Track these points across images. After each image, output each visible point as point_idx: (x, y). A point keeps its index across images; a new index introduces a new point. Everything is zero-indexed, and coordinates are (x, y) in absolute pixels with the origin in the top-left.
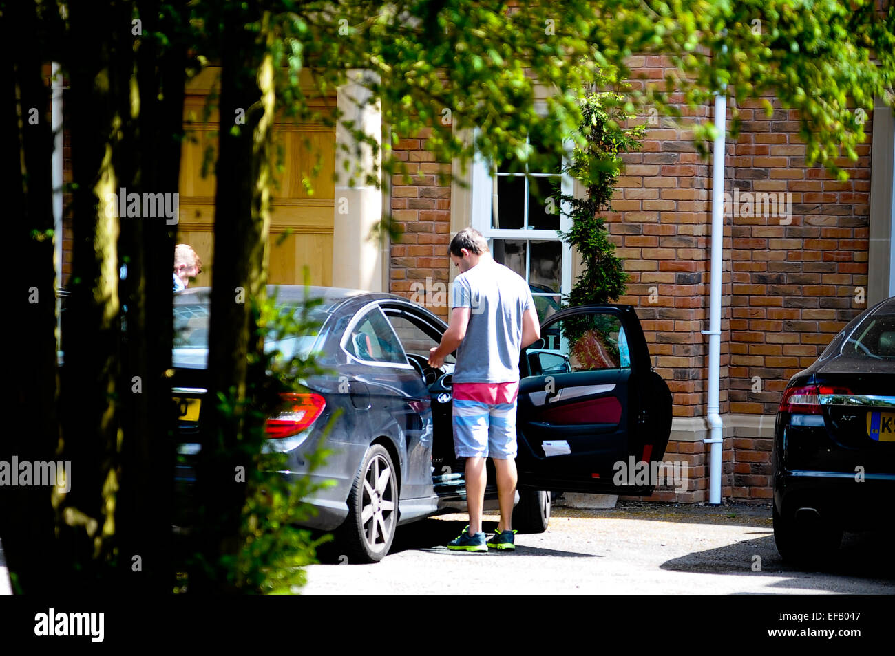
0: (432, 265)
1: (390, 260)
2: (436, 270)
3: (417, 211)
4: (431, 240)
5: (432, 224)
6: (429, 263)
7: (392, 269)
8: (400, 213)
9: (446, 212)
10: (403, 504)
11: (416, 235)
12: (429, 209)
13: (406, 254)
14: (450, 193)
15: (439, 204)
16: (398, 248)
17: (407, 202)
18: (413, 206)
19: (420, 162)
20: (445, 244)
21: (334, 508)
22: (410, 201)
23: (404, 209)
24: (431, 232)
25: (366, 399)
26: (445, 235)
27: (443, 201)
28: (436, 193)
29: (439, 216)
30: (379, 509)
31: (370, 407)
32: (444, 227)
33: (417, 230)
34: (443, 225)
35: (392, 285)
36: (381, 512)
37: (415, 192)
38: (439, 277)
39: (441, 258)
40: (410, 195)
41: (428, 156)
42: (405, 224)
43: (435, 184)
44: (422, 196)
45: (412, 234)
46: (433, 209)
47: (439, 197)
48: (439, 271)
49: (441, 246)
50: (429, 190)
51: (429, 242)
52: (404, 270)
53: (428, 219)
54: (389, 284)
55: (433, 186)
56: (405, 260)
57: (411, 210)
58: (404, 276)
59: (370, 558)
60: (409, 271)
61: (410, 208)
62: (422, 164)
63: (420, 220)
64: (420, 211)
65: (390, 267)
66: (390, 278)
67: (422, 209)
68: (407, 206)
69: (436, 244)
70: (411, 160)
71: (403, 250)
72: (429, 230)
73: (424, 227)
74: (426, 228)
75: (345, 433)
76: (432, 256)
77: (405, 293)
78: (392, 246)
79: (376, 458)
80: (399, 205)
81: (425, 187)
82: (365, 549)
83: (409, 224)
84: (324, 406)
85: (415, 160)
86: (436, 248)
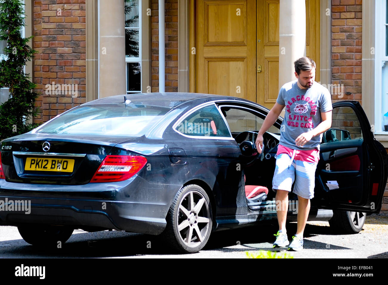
0: (353, 77)
1: (331, 75)
2: (355, 80)
3: (345, 47)
4: (352, 63)
5: (353, 54)
6: (352, 77)
7: (332, 81)
8: (336, 48)
9: (360, 47)
10: (219, 219)
11: (344, 61)
12: (351, 46)
13: (340, 72)
14: (362, 36)
15: (356, 42)
16: (335, 69)
18: (343, 45)
19: (346, 19)
20: (360, 66)
21: (154, 222)
22: (341, 41)
23: (338, 46)
24: (352, 59)
25: (183, 159)
26: (360, 60)
27: (358, 41)
28: (355, 36)
29: (356, 49)
30: (196, 222)
31: (186, 163)
32: (359, 56)
33: (345, 58)
34: (359, 55)
36: (197, 224)
37: (344, 36)
38: (357, 85)
39: (358, 73)
40: (341, 38)
41: (350, 15)
42: (339, 54)
43: (354, 31)
44: (347, 38)
45: (342, 60)
46: (354, 46)
47: (356, 39)
48: (357, 81)
49: (358, 67)
50: (351, 34)
51: (351, 64)
52: (339, 81)
53: (351, 51)
55: (354, 32)
56: (339, 75)
57: (342, 47)
59: (187, 251)
60: (341, 81)
61: (342, 45)
63: (347, 52)
64: (347, 47)
65: (331, 79)
67: (348, 45)
68: (340, 44)
69: (355, 66)
70: (341, 18)
71: (338, 69)
72: (351, 58)
74: (350, 56)
75: (163, 178)
76: (353, 73)
78: (332, 67)
79: (191, 193)
80: (336, 44)
81: (349, 33)
82: (181, 246)
83: (341, 54)
85: (344, 18)
86: (355, 68)
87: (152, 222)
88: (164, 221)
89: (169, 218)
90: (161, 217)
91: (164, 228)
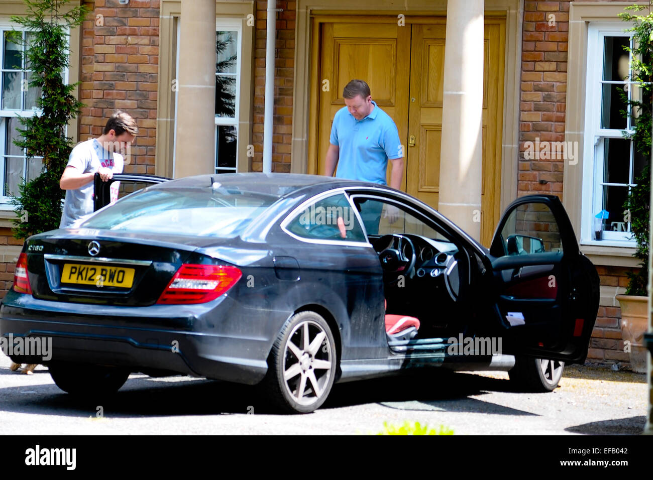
1: (518, 154)
2: (554, 163)
3: (540, 113)
4: (551, 137)
5: (552, 125)
7: (520, 162)
8: (527, 114)
9: (562, 114)
10: (345, 363)
11: (539, 133)
12: (549, 111)
14: (566, 98)
15: (557, 107)
17: (533, 106)
18: (537, 109)
19: (544, 71)
20: (561, 141)
21: (249, 366)
22: (535, 104)
23: (530, 111)
24: (551, 131)
25: (294, 273)
26: (562, 133)
27: (561, 105)
28: (556, 97)
29: (557, 117)
30: (311, 367)
31: (299, 279)
32: (561, 127)
33: (539, 129)
34: (561, 125)
35: (520, 175)
36: (312, 370)
37: (539, 96)
38: (557, 170)
40: (535, 99)
41: (549, 66)
42: (531, 124)
43: (555, 90)
44: (544, 100)
45: (536, 133)
46: (553, 112)
47: (557, 102)
48: (556, 164)
50: (550, 95)
51: (549, 139)
52: (529, 163)
53: (549, 120)
54: (518, 174)
55: (553, 92)
57: (536, 112)
58: (529, 168)
59: (295, 410)
60: (534, 164)
61: (535, 111)
62: (545, 73)
63: (543, 121)
64: (543, 113)
65: (519, 160)
66: (518, 169)
67: (544, 111)
68: (532, 109)
69: (555, 141)
70: (536, 70)
72: (549, 130)
73: (546, 126)
75: (264, 301)
77: (530, 182)
78: (520, 142)
79: (306, 324)
80: (526, 108)
81: (547, 93)
82: (288, 402)
83: (534, 124)
84: (240, 277)
85: (540, 70)
87: (245, 366)
88: (263, 365)
89: (272, 359)
90: (260, 359)
91: (263, 375)
